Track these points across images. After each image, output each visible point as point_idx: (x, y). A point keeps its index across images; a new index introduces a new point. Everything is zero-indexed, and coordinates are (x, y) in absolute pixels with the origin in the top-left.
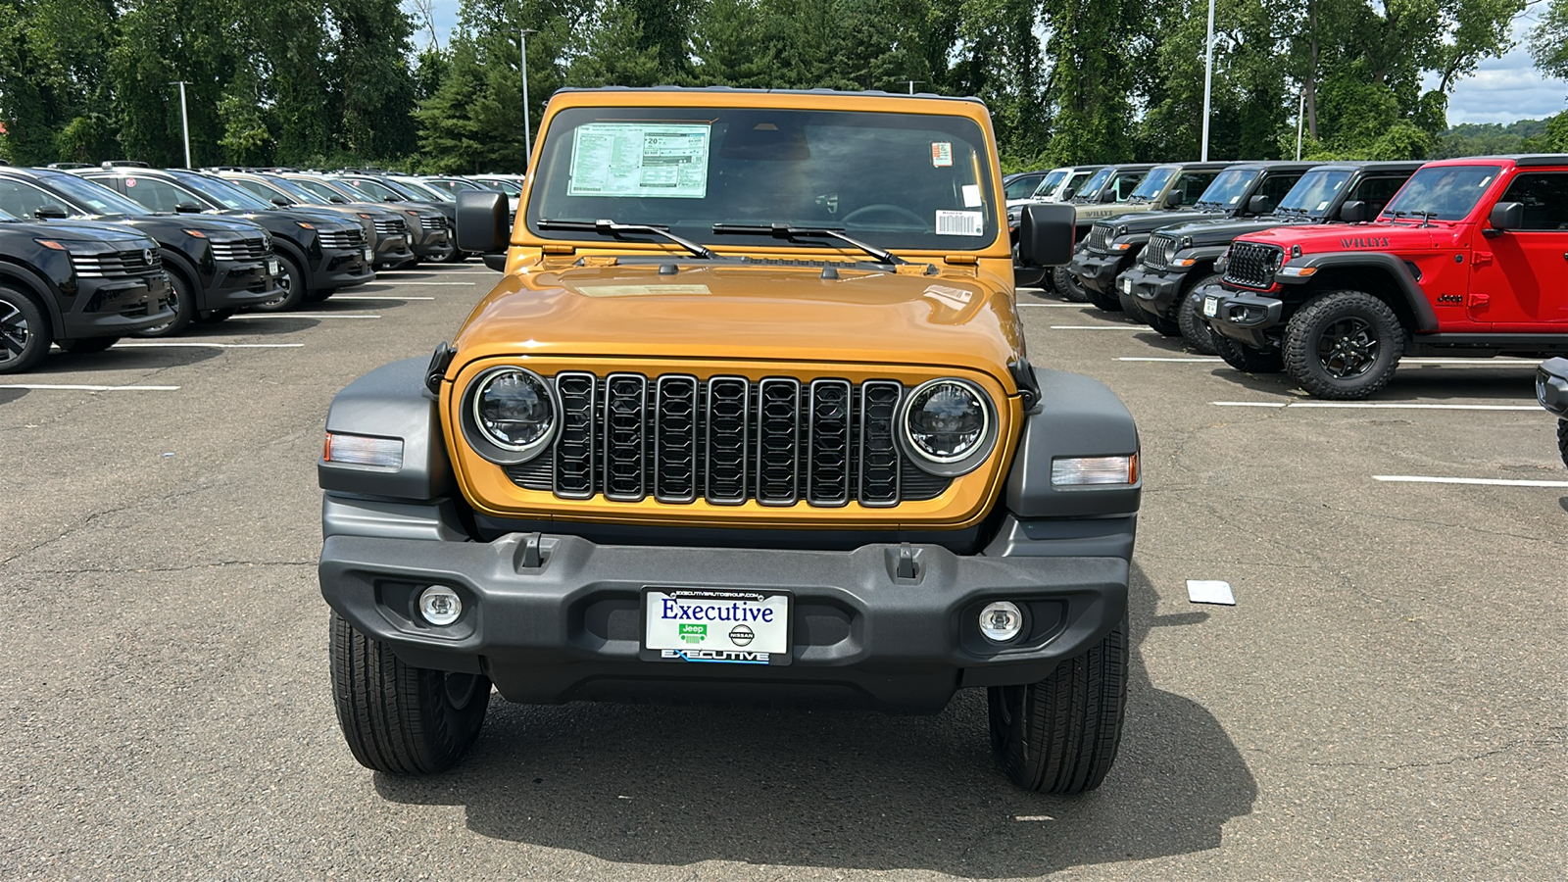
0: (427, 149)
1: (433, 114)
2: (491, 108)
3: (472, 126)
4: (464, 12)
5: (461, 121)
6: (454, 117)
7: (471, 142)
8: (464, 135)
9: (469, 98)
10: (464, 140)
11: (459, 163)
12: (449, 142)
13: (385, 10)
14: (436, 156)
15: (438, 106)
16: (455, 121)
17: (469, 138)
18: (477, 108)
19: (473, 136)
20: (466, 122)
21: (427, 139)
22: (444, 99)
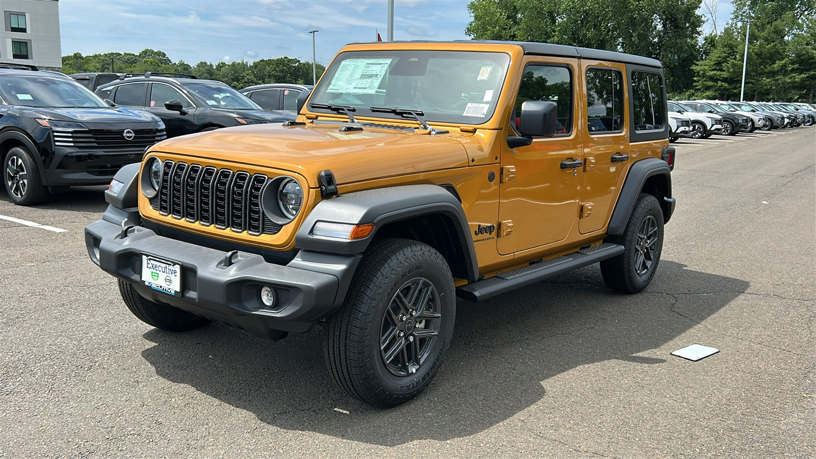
0: (698, 87)
1: (704, 68)
2: (737, 65)
3: (725, 75)
4: (735, 12)
5: (719, 72)
6: (715, 70)
7: (723, 83)
8: (719, 80)
9: (725, 60)
10: (719, 82)
11: (714, 94)
12: (710, 83)
13: (687, 14)
14: (703, 91)
15: (707, 64)
16: (715, 72)
17: (722, 81)
18: (728, 65)
19: (725, 80)
20: (722, 73)
21: (698, 82)
22: (711, 60)
